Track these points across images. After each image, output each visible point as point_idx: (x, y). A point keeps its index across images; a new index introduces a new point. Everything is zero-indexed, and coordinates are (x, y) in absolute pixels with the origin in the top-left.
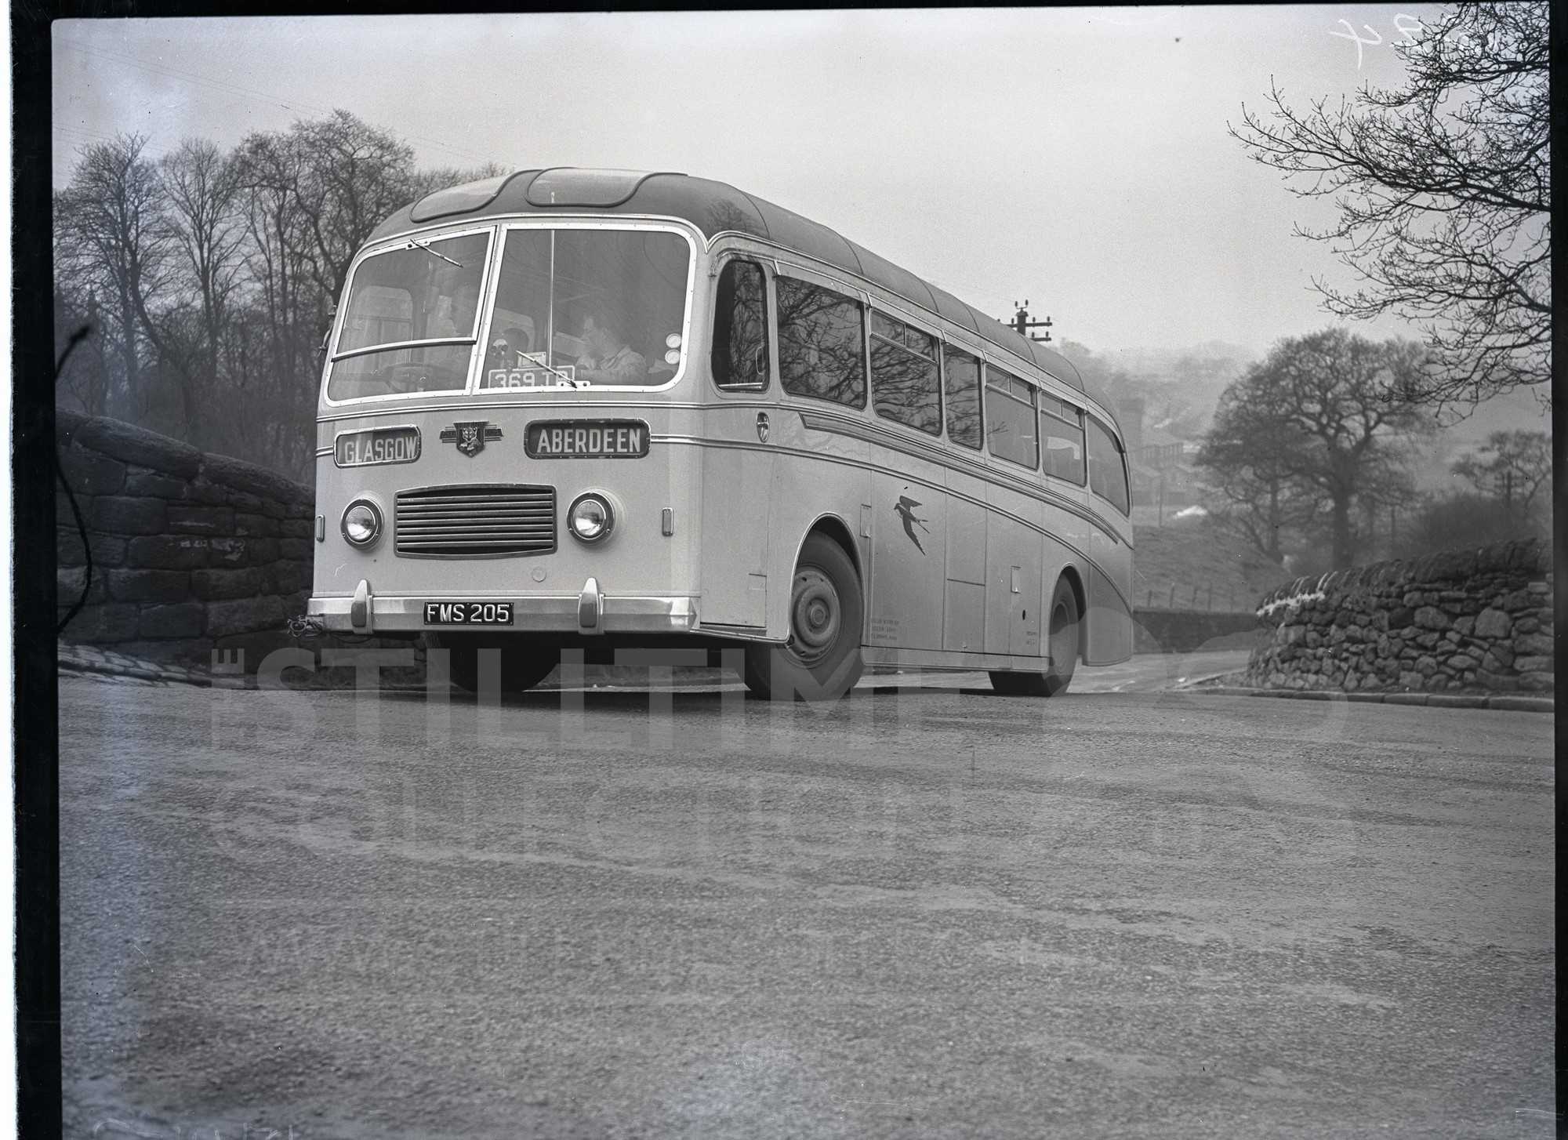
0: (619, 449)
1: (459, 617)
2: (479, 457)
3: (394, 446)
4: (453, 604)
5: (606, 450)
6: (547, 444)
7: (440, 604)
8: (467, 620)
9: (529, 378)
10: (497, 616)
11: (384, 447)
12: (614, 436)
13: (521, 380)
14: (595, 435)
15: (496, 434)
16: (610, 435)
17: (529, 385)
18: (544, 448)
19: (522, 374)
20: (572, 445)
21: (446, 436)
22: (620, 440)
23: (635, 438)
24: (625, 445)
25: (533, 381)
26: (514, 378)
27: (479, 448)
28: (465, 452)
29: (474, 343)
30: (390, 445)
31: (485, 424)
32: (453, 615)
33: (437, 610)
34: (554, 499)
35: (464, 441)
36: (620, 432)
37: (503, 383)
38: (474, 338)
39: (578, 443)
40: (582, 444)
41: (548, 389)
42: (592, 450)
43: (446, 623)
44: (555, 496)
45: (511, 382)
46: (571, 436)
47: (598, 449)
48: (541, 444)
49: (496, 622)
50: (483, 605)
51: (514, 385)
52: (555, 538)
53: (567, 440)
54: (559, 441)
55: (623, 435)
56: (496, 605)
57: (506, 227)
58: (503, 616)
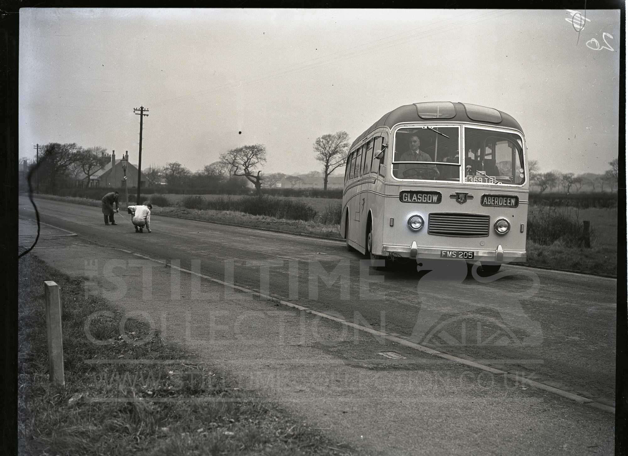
0: (508, 205)
1: (454, 256)
2: (464, 204)
3: (427, 197)
4: (452, 251)
5: (504, 204)
6: (486, 201)
7: (447, 251)
8: (457, 257)
9: (480, 179)
10: (468, 256)
11: (422, 197)
12: (506, 200)
13: (478, 180)
14: (501, 199)
15: (471, 197)
16: (505, 200)
17: (480, 182)
18: (485, 203)
19: (478, 178)
20: (494, 202)
21: (452, 196)
22: (508, 201)
23: (513, 201)
24: (510, 203)
25: (482, 180)
26: (475, 179)
27: (465, 201)
28: (459, 202)
29: (460, 166)
30: (425, 196)
31: (467, 194)
32: (452, 255)
33: (446, 253)
34: (489, 219)
35: (459, 199)
36: (508, 199)
37: (472, 180)
38: (460, 164)
39: (496, 202)
40: (497, 202)
41: (486, 184)
42: (500, 204)
43: (450, 257)
44: (490, 219)
45: (474, 180)
46: (494, 199)
47: (501, 204)
48: (484, 201)
49: (468, 258)
50: (463, 252)
51: (476, 181)
52: (488, 232)
53: (493, 200)
54: (490, 202)
55: (509, 200)
56: (468, 252)
57: (464, 126)
58: (470, 256)
